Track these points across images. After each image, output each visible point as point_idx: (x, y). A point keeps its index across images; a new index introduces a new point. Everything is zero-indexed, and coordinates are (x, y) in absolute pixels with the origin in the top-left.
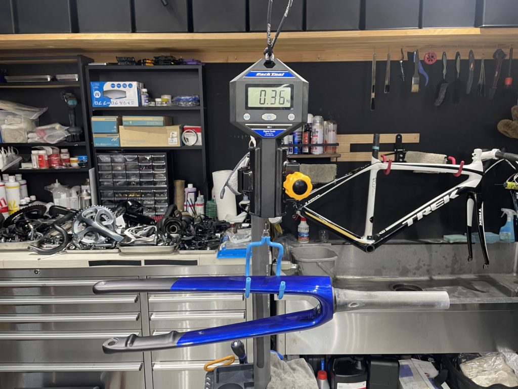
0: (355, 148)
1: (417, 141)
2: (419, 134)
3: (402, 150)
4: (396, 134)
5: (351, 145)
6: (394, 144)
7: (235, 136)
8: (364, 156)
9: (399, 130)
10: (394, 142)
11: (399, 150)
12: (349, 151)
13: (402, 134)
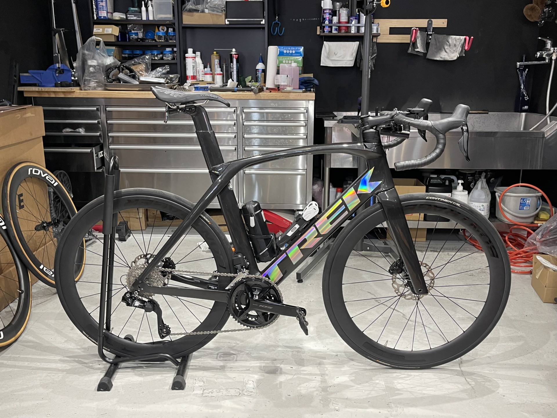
0: (393, 31)
1: (445, 25)
2: (446, 20)
3: (432, 33)
4: (428, 20)
5: (390, 28)
6: (426, 28)
7: (294, 20)
8: (401, 38)
9: (430, 15)
10: (426, 26)
11: (429, 33)
12: (389, 34)
13: (432, 20)
